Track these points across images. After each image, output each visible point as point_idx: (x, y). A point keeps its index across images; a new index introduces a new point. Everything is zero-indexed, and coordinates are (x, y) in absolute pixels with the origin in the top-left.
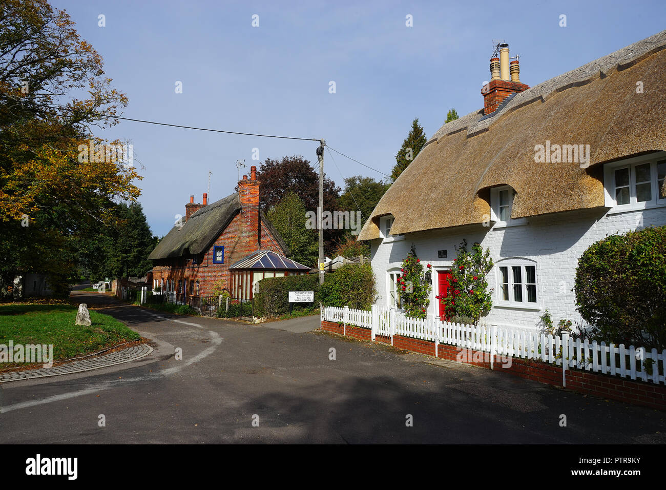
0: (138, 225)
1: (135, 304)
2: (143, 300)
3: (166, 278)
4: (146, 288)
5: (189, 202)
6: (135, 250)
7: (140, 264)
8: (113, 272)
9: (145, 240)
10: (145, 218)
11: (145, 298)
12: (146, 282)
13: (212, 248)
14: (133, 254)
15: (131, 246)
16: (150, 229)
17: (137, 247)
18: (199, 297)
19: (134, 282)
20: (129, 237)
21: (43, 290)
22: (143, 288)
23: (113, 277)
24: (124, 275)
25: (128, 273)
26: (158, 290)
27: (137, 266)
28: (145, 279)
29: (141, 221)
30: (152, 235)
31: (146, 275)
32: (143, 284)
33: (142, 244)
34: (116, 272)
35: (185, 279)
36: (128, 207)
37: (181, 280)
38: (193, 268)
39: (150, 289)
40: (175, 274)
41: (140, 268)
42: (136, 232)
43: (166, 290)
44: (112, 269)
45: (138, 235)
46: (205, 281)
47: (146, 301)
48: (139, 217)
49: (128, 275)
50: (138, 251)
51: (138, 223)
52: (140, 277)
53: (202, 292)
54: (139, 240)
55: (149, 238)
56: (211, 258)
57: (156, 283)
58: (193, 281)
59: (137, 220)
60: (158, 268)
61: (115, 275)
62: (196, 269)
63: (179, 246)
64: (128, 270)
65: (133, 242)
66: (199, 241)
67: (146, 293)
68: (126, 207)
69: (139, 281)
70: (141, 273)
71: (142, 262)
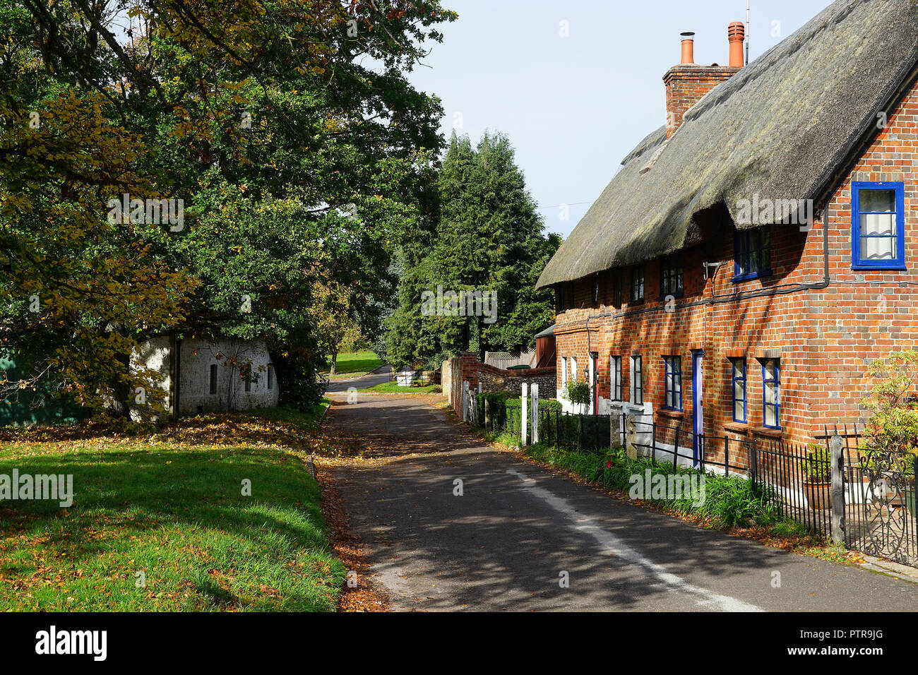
0: (502, 199)
1: (504, 444)
2: (528, 429)
3: (607, 352)
4: (535, 387)
5: (679, 63)
6: (499, 274)
7: (515, 315)
8: (443, 338)
9: (525, 244)
10: (520, 179)
11: (536, 425)
12: (534, 366)
13: (845, 196)
14: (494, 284)
15: (486, 263)
16: (536, 211)
17: (503, 265)
18: (779, 437)
19: (501, 367)
20: (481, 235)
21: (242, 392)
22: (524, 386)
23: (444, 352)
24: (473, 346)
25: (481, 340)
26: (579, 394)
27: (506, 321)
28: (530, 359)
29: (510, 188)
30: (543, 228)
31: (533, 346)
32: (526, 374)
33: (516, 255)
34: (449, 337)
35: (697, 353)
36: (474, 148)
37: (673, 358)
38: (737, 298)
39: (548, 391)
40: (643, 334)
41: (516, 324)
42: (498, 219)
43: (607, 397)
44: (439, 331)
45: (506, 228)
46: (812, 357)
47: (541, 436)
48: (506, 175)
49: (485, 347)
50: (508, 276)
51: (503, 193)
52: (516, 351)
53: (800, 412)
54: (508, 243)
55: (535, 237)
56: (841, 242)
57: (569, 371)
58: (739, 361)
59: (501, 185)
60: (571, 317)
61: (449, 346)
62: (758, 305)
63: (658, 216)
64: (481, 333)
65: (492, 248)
66: (775, 164)
67: (535, 406)
68: (468, 150)
69: (514, 362)
70: (518, 341)
71: (519, 308)
